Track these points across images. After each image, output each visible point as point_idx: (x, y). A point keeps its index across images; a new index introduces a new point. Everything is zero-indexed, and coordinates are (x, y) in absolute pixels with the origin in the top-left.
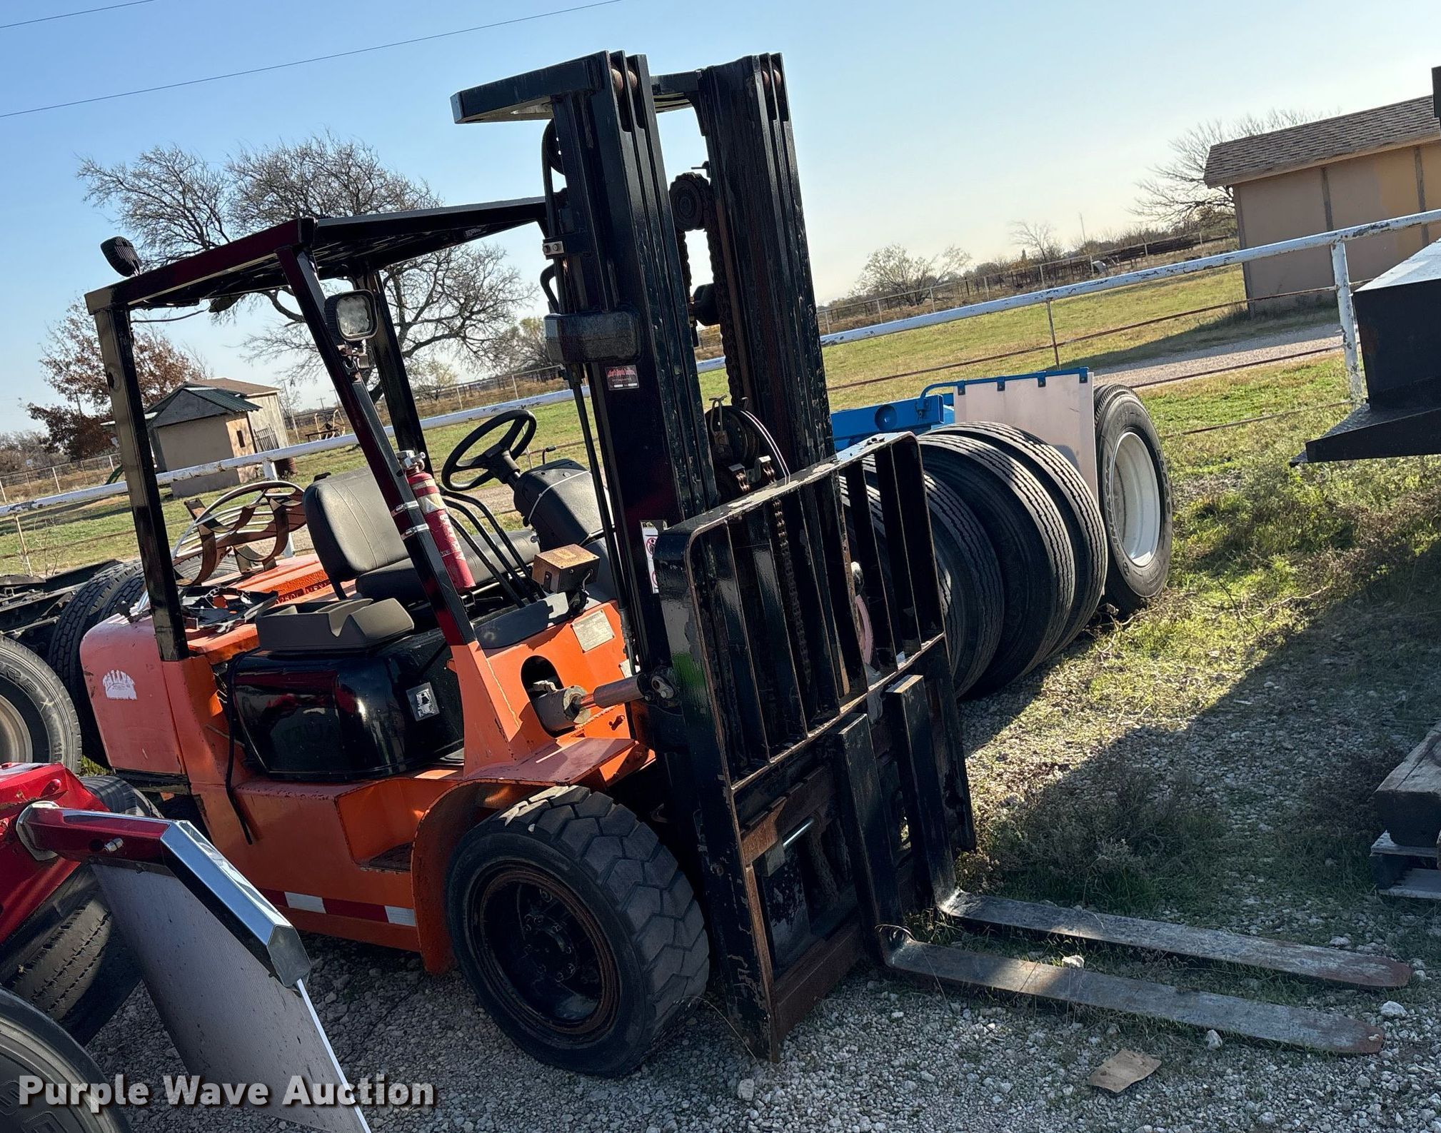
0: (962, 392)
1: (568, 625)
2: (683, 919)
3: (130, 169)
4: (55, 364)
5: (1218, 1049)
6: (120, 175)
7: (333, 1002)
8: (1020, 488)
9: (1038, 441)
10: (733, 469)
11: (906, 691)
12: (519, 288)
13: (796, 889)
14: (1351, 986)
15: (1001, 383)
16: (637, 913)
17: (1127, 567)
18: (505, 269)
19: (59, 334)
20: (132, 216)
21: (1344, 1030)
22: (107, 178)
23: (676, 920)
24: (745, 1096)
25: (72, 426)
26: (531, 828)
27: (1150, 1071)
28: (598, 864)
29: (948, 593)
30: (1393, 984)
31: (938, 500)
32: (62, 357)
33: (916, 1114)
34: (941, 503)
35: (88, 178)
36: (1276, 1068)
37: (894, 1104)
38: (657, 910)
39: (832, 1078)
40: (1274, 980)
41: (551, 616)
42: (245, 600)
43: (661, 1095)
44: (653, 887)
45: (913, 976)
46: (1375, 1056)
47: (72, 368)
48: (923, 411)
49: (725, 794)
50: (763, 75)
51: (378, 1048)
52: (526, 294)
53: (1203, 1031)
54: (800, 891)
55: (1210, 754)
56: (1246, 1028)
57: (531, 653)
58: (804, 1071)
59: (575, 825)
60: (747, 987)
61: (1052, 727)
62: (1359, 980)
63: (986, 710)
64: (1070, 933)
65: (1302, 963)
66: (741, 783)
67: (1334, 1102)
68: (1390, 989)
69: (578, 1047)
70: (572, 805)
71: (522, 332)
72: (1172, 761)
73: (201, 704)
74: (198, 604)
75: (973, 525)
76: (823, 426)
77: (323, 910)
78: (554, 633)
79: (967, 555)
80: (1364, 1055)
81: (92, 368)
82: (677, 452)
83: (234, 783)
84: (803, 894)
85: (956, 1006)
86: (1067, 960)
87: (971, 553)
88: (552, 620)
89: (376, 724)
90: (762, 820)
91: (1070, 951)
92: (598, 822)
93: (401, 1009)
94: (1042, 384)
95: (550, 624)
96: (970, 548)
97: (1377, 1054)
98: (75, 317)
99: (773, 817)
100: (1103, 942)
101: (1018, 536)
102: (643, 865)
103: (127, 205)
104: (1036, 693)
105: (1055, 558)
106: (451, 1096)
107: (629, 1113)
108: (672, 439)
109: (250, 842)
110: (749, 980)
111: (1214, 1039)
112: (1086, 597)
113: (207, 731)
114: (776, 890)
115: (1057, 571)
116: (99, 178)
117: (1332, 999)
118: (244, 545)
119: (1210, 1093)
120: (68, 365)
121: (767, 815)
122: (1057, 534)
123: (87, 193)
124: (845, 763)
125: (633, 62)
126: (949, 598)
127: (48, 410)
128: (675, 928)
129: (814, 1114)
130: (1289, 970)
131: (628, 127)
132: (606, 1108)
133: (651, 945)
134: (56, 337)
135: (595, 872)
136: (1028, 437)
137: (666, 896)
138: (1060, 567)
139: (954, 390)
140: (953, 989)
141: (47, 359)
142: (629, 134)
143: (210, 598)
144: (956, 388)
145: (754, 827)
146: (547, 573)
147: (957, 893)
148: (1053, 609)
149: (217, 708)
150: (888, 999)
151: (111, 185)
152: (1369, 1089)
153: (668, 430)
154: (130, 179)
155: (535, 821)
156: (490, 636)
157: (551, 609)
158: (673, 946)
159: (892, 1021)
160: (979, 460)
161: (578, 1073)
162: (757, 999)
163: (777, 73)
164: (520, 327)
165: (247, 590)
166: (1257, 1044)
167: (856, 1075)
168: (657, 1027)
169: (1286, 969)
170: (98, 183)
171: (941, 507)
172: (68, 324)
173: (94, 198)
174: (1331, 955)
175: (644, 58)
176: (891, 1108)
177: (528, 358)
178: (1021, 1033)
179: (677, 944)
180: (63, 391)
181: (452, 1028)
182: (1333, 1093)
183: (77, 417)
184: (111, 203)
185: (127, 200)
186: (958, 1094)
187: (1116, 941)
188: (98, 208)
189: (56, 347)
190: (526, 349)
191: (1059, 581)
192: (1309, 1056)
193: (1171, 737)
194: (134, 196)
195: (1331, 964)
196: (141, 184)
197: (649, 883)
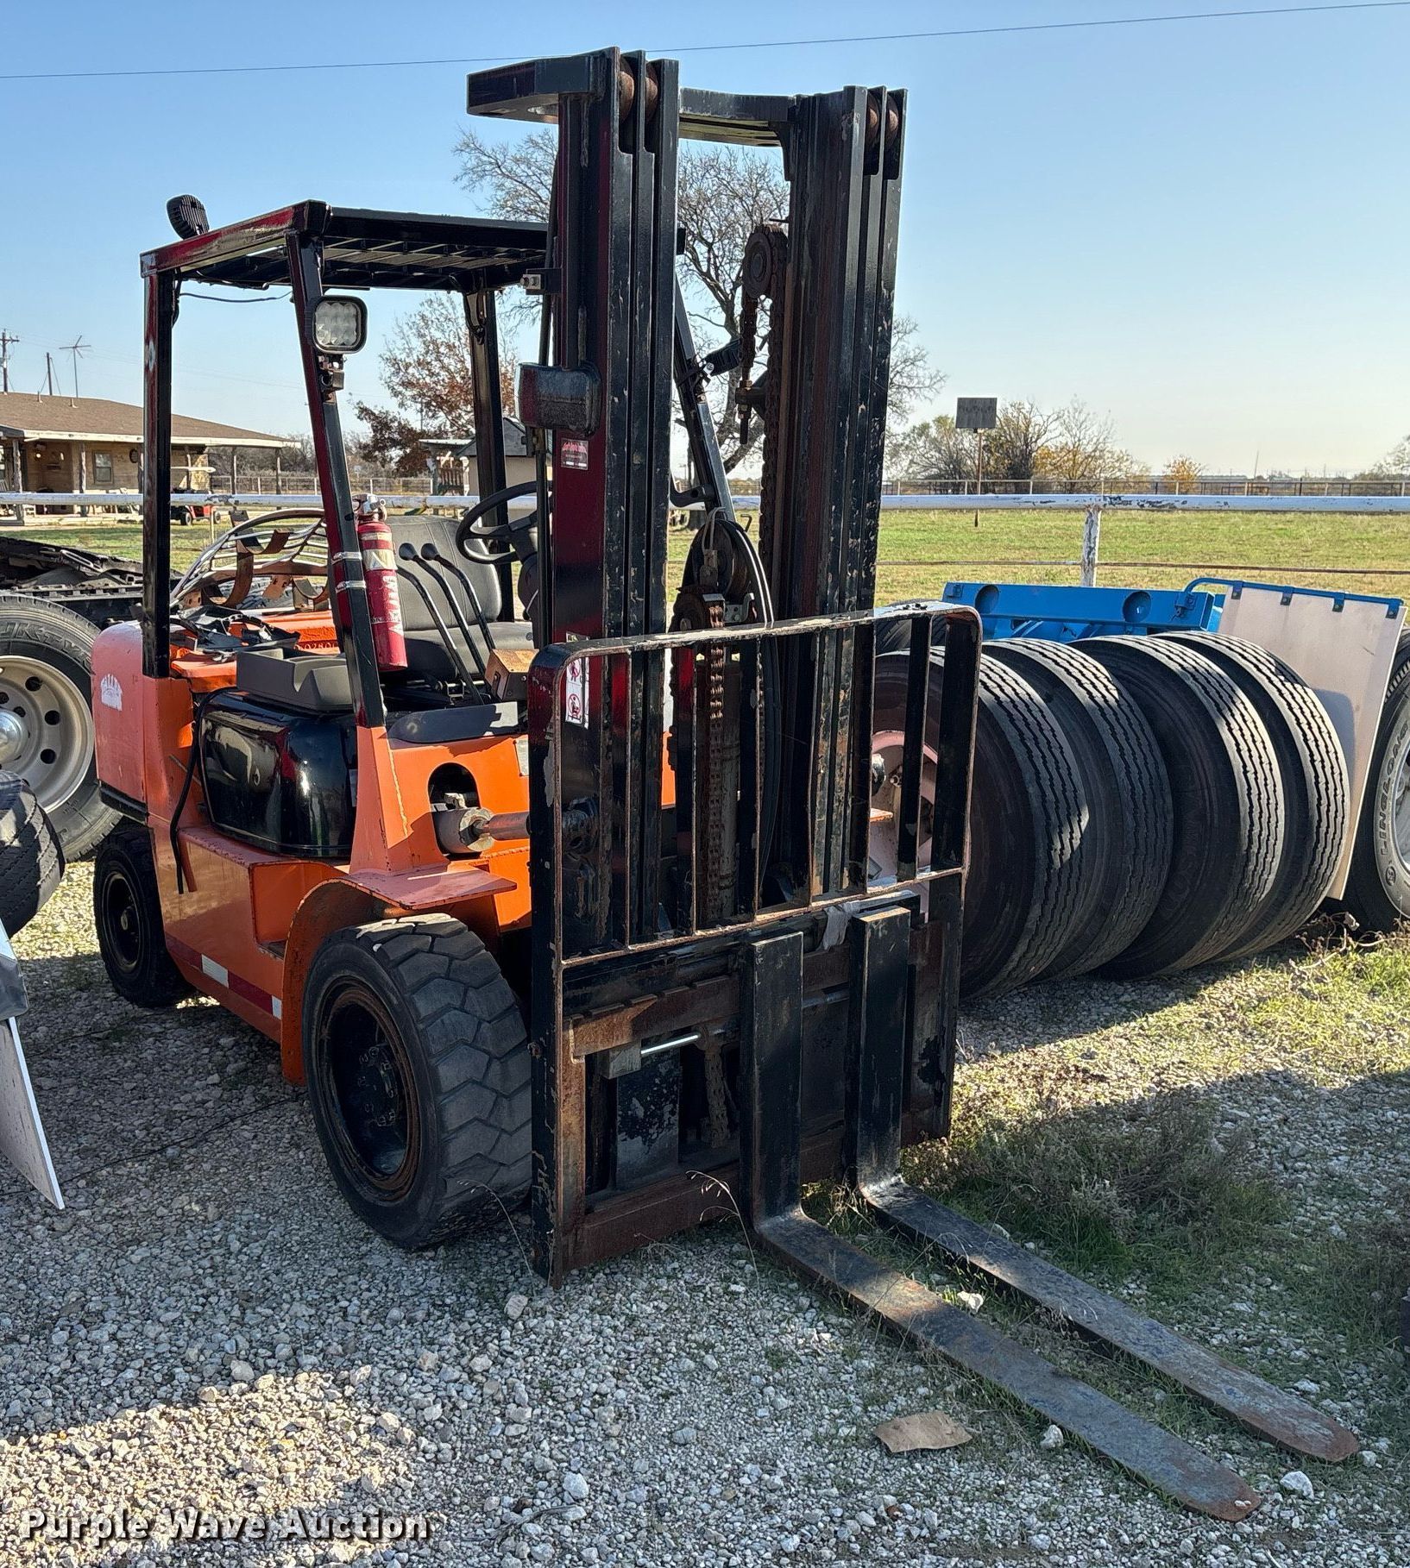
0: (1237, 596)
1: (510, 740)
2: (509, 1097)
3: (512, 151)
4: (394, 362)
5: (1050, 1450)
6: (500, 157)
7: (213, 1085)
8: (1230, 730)
9: (1293, 678)
10: (707, 598)
11: (876, 922)
12: (921, 373)
13: (668, 1108)
14: (1271, 1439)
15: (1288, 593)
16: (449, 1073)
17: (1394, 874)
18: (910, 347)
19: (406, 328)
20: (502, 207)
21: (1214, 1482)
22: (485, 158)
23: (499, 1095)
24: (510, 1312)
25: (396, 436)
26: (375, 948)
27: (951, 1442)
28: (424, 1006)
29: (1077, 834)
30: (1322, 1456)
31: (1112, 718)
32: (403, 356)
33: (666, 1396)
34: (1115, 723)
35: (465, 156)
36: (1101, 1493)
37: (655, 1378)
38: (478, 1077)
39: (615, 1328)
40: (1182, 1399)
41: (494, 724)
42: (264, 634)
43: (435, 1283)
44: (484, 1051)
45: (777, 1251)
46: (1228, 1524)
47: (411, 370)
48: (1183, 608)
49: (553, 967)
50: (868, 113)
51: (218, 1142)
52: (927, 383)
53: (1043, 1423)
54: (672, 1113)
55: (1340, 1126)
56: (1095, 1436)
57: (451, 759)
58: (592, 1310)
59: (423, 958)
60: (542, 1192)
61: (1178, 1038)
62: (1284, 1436)
63: (1117, 997)
64: (987, 1269)
65: (1230, 1392)
66: (578, 960)
67: (1134, 1554)
68: (1312, 1459)
69: (380, 1203)
70: (434, 937)
71: (933, 432)
72: (1286, 1120)
73: (170, 732)
74: (212, 626)
75: (1150, 760)
76: (859, 575)
77: (226, 984)
78: (489, 744)
79: (1126, 796)
80: (1214, 1517)
81: (432, 374)
82: (615, 558)
83: (180, 825)
84: (677, 1117)
85: (805, 1302)
86: (964, 1295)
87: (1133, 794)
88: (493, 730)
89: (315, 800)
90: (612, 1012)
91: (975, 1287)
92: (450, 964)
93: (270, 1113)
94: (1338, 608)
95: (488, 733)
96: (1133, 788)
97: (1234, 1523)
98: (427, 313)
99: (631, 1013)
100: (1016, 1289)
101: (1209, 789)
102: (480, 1024)
103: (499, 193)
104: (1191, 995)
105: (1251, 831)
106: (246, 1211)
107: (391, 1288)
108: (610, 540)
109: (181, 891)
110: (546, 1185)
111: (1053, 1435)
112: (1295, 893)
113: (168, 761)
114: (635, 1101)
115: (1250, 847)
116: (477, 157)
117: (1237, 1446)
118: (305, 578)
119: (1001, 1491)
120: (407, 366)
121: (622, 1009)
122: (1264, 802)
123: (459, 172)
124: (753, 981)
125: (657, 69)
126: (1076, 843)
127: (377, 413)
128: (495, 1104)
129: (565, 1357)
130: (1208, 1395)
131: (628, 146)
132: (374, 1276)
133: (455, 1113)
134: (402, 331)
135: (418, 1015)
136: (1282, 670)
137: (496, 1066)
138: (1256, 844)
139: (1228, 591)
140: (808, 1280)
141: (388, 355)
142: (627, 158)
143: (227, 623)
144: (1231, 588)
145: (598, 1017)
146: (497, 673)
147: (893, 1180)
148: (1231, 895)
149: (187, 740)
150: (742, 1269)
151: (488, 167)
152: (1187, 1556)
153: (607, 529)
154: (509, 164)
155: (383, 942)
156: (412, 728)
157: (498, 717)
158: (484, 1122)
159: (726, 1292)
160: (1190, 682)
161: (378, 1232)
162: (549, 1209)
163: (893, 116)
164: (932, 424)
165: (272, 625)
166: (1100, 1459)
167: (641, 1334)
168: (447, 1206)
169: (1203, 1393)
170: (474, 162)
171: (1112, 728)
172: (418, 319)
173: (466, 178)
174: (1273, 1397)
175: (675, 66)
176: (647, 1379)
177: (932, 465)
178: (851, 1354)
179: (492, 1121)
180: (396, 394)
181: (298, 1147)
182: (1142, 1545)
183: (404, 427)
184: (482, 189)
185: (500, 187)
186: (729, 1392)
187: (1031, 1294)
188: (466, 191)
189: (400, 343)
190: (933, 453)
191: (1248, 860)
192: (1150, 1495)
193: (1309, 1093)
194: (508, 183)
195: (1263, 1406)
196: (518, 171)
197: (479, 1045)
